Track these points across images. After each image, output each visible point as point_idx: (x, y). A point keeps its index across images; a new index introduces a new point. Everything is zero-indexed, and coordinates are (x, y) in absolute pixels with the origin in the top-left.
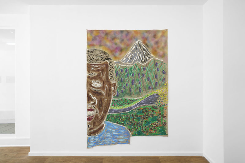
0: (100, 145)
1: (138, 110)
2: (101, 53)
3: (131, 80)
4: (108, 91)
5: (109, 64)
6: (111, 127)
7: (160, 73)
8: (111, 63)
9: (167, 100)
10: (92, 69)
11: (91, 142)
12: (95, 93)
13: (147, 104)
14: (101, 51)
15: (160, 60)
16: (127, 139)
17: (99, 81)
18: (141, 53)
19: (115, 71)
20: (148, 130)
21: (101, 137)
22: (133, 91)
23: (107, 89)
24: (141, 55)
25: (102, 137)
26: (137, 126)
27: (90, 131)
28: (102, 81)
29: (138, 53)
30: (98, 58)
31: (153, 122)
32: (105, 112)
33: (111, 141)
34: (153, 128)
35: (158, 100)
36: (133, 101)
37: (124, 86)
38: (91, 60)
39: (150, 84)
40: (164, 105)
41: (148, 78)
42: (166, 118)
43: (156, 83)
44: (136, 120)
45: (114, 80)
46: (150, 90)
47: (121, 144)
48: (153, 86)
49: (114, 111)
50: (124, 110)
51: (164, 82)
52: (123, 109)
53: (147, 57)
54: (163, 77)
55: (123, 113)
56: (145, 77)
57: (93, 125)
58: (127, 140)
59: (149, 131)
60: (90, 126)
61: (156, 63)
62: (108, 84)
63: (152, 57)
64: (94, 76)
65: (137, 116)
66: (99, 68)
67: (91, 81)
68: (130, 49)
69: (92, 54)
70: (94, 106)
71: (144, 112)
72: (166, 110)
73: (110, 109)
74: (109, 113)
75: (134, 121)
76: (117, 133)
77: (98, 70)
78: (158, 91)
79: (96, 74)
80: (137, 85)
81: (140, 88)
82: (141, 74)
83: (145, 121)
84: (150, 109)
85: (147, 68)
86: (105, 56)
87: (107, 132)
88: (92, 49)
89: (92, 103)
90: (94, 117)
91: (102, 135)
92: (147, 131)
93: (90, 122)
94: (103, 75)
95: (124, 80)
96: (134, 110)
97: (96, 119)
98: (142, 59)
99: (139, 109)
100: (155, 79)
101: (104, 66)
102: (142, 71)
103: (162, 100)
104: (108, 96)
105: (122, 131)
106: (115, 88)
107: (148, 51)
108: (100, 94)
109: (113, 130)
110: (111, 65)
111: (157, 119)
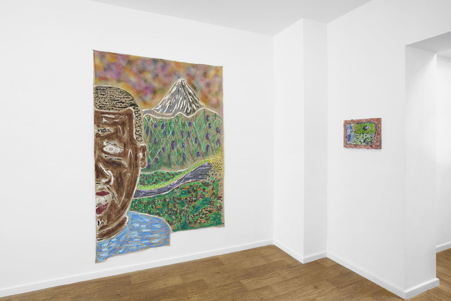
0: (120, 253)
1: (181, 189)
2: (120, 94)
3: (170, 141)
4: (133, 160)
5: (134, 114)
6: (139, 220)
7: (212, 131)
8: (137, 111)
9: (223, 172)
10: (104, 120)
11: (103, 250)
12: (110, 164)
13: (195, 180)
14: (119, 91)
15: (213, 112)
16: (166, 237)
17: (116, 142)
18: (185, 98)
19: (145, 126)
20: (197, 220)
21: (122, 240)
22: (173, 159)
23: (130, 157)
24: (185, 101)
25: (124, 240)
26: (181, 214)
27: (102, 231)
28: (123, 142)
29: (181, 99)
30: (115, 102)
31: (204, 207)
32: (129, 196)
33: (139, 244)
34: (203, 216)
35: (210, 173)
36: (173, 175)
37: (159, 151)
38: (101, 105)
39: (199, 148)
40: (219, 180)
41: (196, 139)
42: (221, 199)
43: (208, 146)
44: (179, 205)
45: (143, 141)
46: (199, 158)
47: (156, 246)
48: (204, 152)
49: (143, 193)
50: (160, 191)
51: (219, 145)
52: (158, 189)
53: (194, 106)
54: (216, 138)
55: (158, 196)
56: (191, 137)
57: (106, 220)
58: (165, 239)
59: (199, 221)
60: (100, 223)
61: (208, 116)
62: (132, 149)
63: (201, 106)
64: (108, 134)
65: (180, 199)
66: (116, 120)
67: (103, 143)
68: (169, 91)
69: (103, 95)
70: (108, 186)
71: (191, 193)
72: (222, 187)
73: (136, 190)
74: (135, 197)
75: (175, 207)
76: (149, 230)
77: (115, 124)
78: (211, 159)
79: (112, 130)
80: (180, 149)
81: (184, 154)
82: (185, 131)
83: (193, 207)
84: (199, 187)
85: (194, 123)
86: (127, 99)
87: (132, 229)
88: (104, 85)
89: (104, 181)
90: (108, 205)
91: (124, 236)
92: (195, 222)
93: (100, 215)
94: (124, 133)
95: (159, 140)
96: (176, 190)
97: (111, 210)
98: (187, 109)
99: (183, 188)
100: (206, 140)
101: (125, 117)
102: (187, 128)
103: (216, 173)
104: (132, 168)
105: (157, 226)
106: (144, 155)
107: (195, 96)
108: (119, 165)
109: (142, 226)
110: (137, 115)
111: (210, 202)
